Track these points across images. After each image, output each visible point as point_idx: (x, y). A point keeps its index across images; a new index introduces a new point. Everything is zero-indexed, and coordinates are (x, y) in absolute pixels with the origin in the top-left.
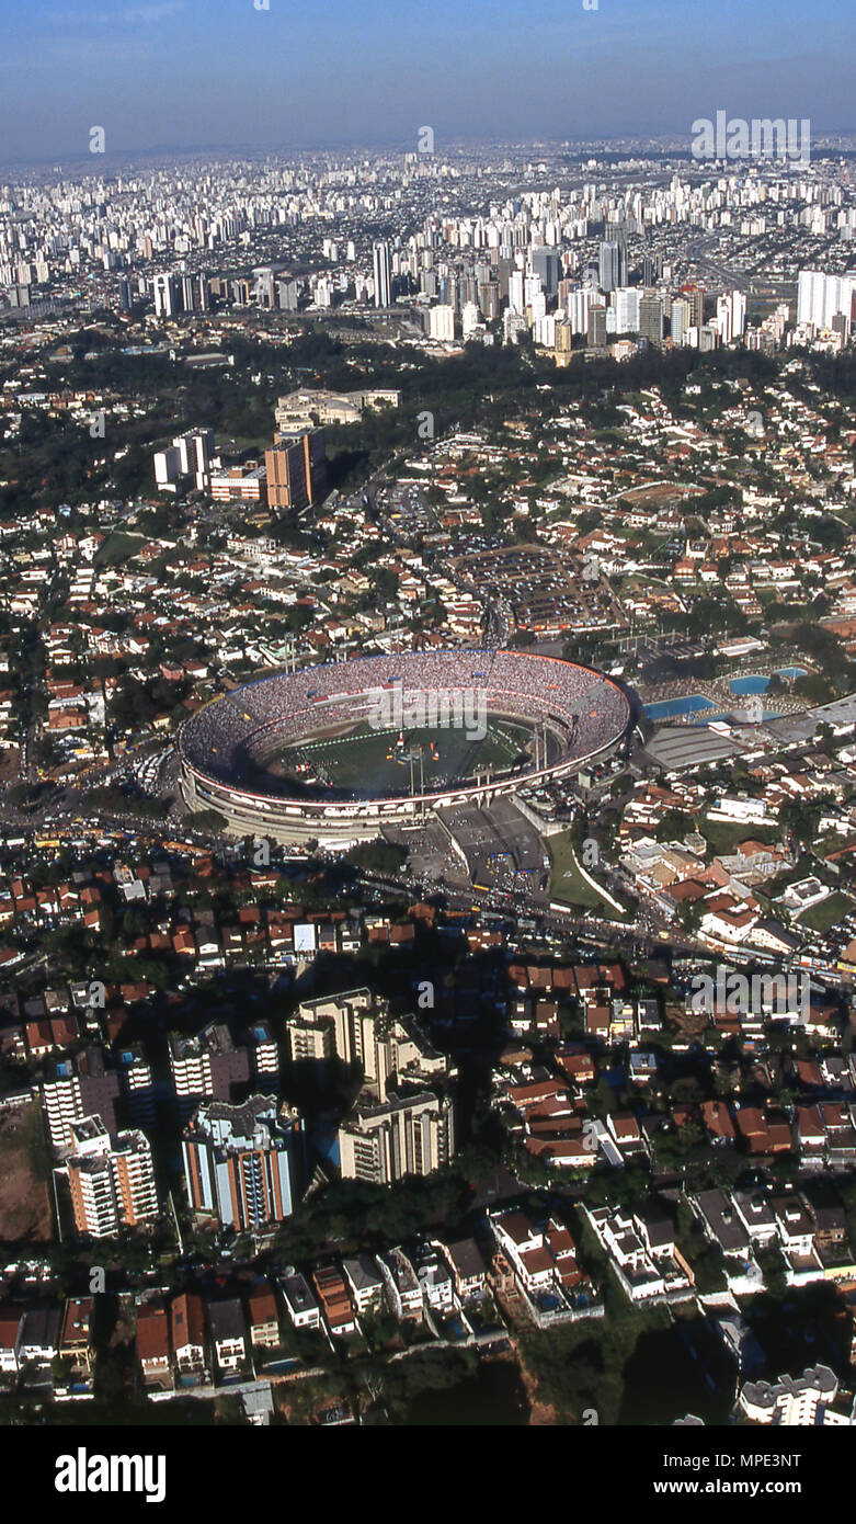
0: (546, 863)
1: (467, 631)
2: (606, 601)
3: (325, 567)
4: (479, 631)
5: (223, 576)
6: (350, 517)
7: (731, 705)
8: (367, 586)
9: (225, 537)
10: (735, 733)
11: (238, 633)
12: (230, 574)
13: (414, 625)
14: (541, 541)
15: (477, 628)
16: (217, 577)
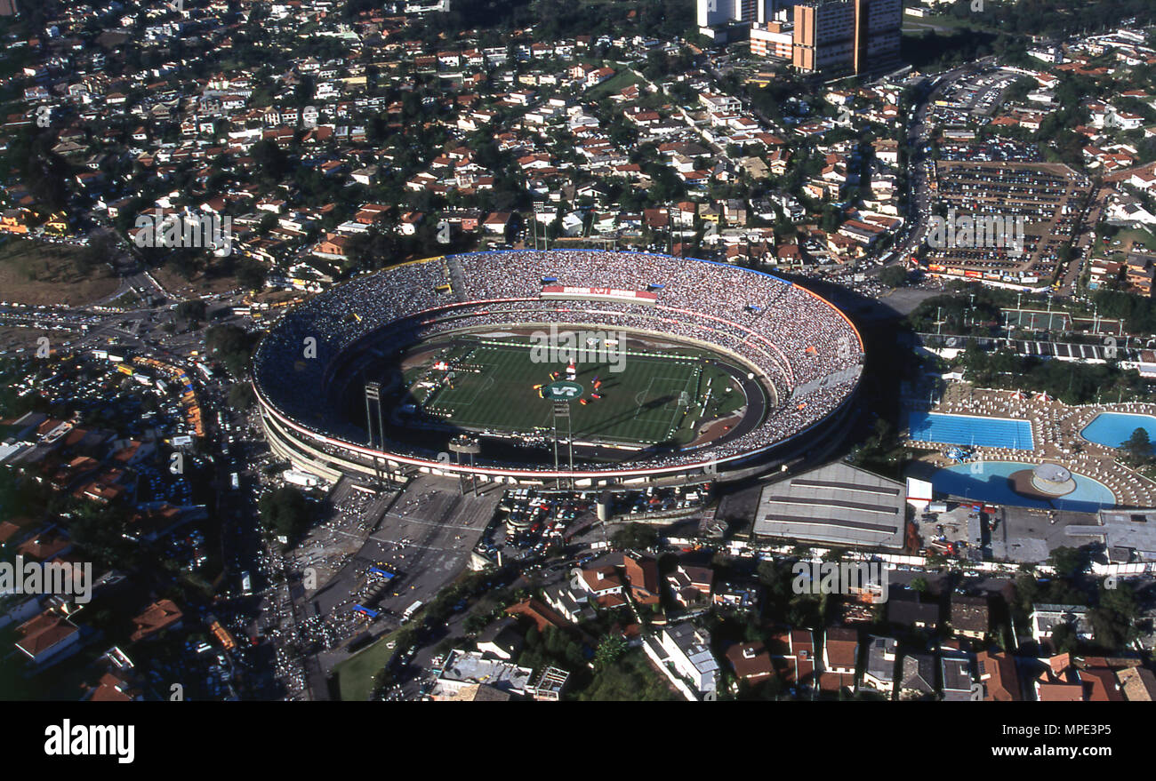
0: (409, 611)
1: (838, 251)
2: (1074, 254)
3: (760, 141)
4: (861, 254)
5: (660, 131)
6: (882, 94)
7: (1050, 452)
8: (781, 171)
9: (700, 91)
10: (934, 509)
11: (589, 193)
12: (671, 130)
13: (783, 229)
14: (1079, 163)
15: (860, 249)
16: (652, 131)
